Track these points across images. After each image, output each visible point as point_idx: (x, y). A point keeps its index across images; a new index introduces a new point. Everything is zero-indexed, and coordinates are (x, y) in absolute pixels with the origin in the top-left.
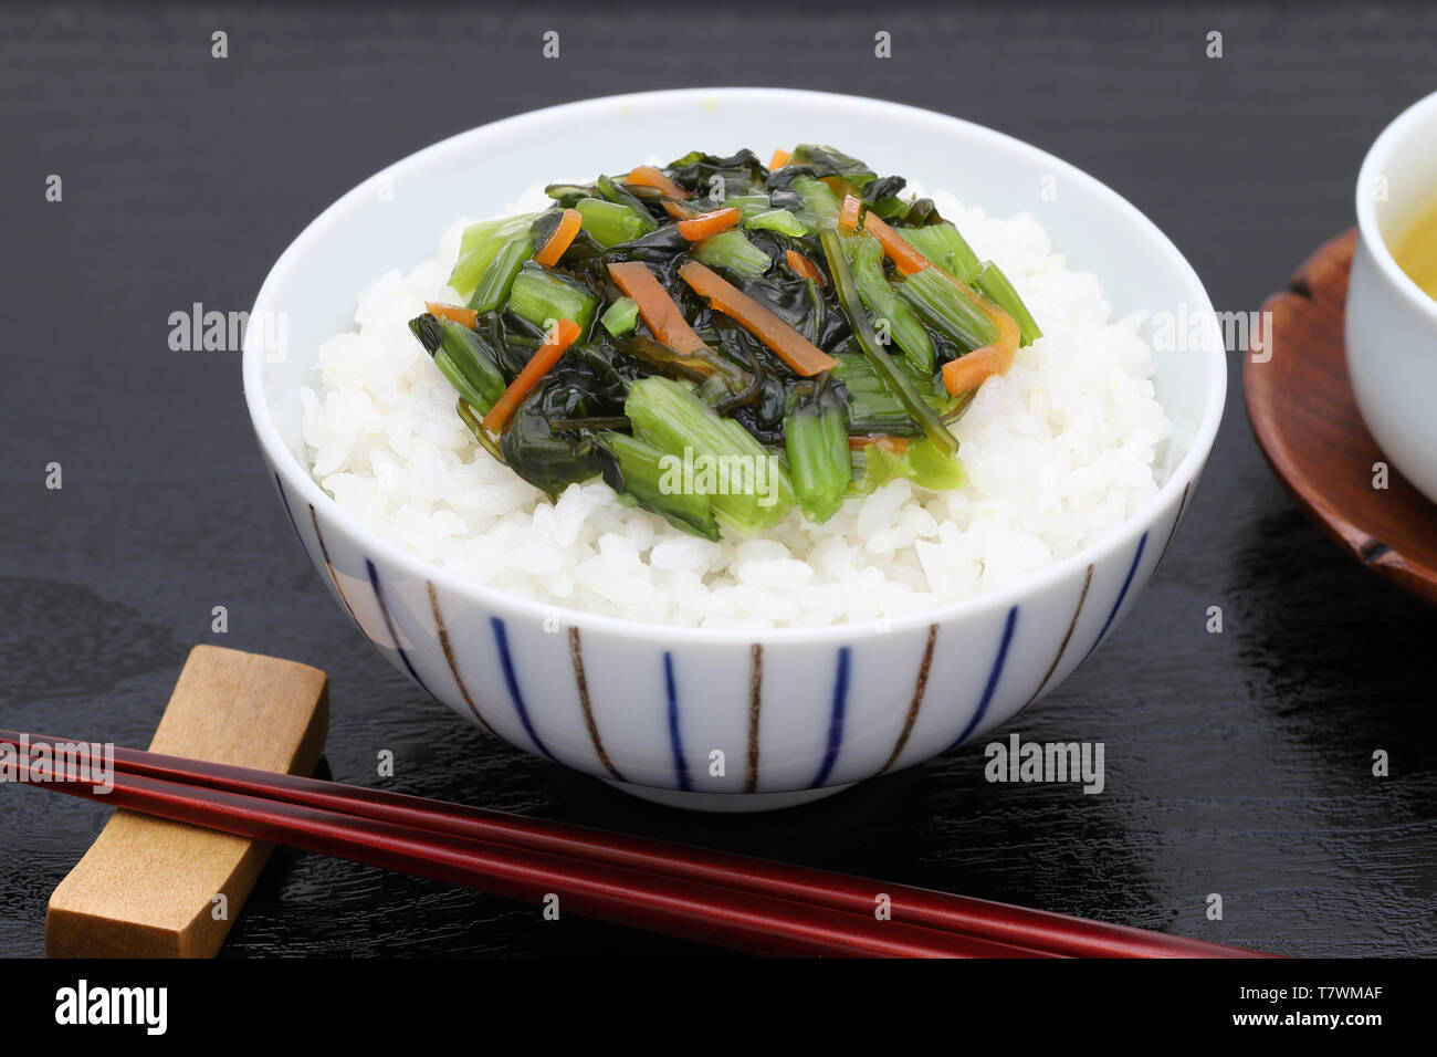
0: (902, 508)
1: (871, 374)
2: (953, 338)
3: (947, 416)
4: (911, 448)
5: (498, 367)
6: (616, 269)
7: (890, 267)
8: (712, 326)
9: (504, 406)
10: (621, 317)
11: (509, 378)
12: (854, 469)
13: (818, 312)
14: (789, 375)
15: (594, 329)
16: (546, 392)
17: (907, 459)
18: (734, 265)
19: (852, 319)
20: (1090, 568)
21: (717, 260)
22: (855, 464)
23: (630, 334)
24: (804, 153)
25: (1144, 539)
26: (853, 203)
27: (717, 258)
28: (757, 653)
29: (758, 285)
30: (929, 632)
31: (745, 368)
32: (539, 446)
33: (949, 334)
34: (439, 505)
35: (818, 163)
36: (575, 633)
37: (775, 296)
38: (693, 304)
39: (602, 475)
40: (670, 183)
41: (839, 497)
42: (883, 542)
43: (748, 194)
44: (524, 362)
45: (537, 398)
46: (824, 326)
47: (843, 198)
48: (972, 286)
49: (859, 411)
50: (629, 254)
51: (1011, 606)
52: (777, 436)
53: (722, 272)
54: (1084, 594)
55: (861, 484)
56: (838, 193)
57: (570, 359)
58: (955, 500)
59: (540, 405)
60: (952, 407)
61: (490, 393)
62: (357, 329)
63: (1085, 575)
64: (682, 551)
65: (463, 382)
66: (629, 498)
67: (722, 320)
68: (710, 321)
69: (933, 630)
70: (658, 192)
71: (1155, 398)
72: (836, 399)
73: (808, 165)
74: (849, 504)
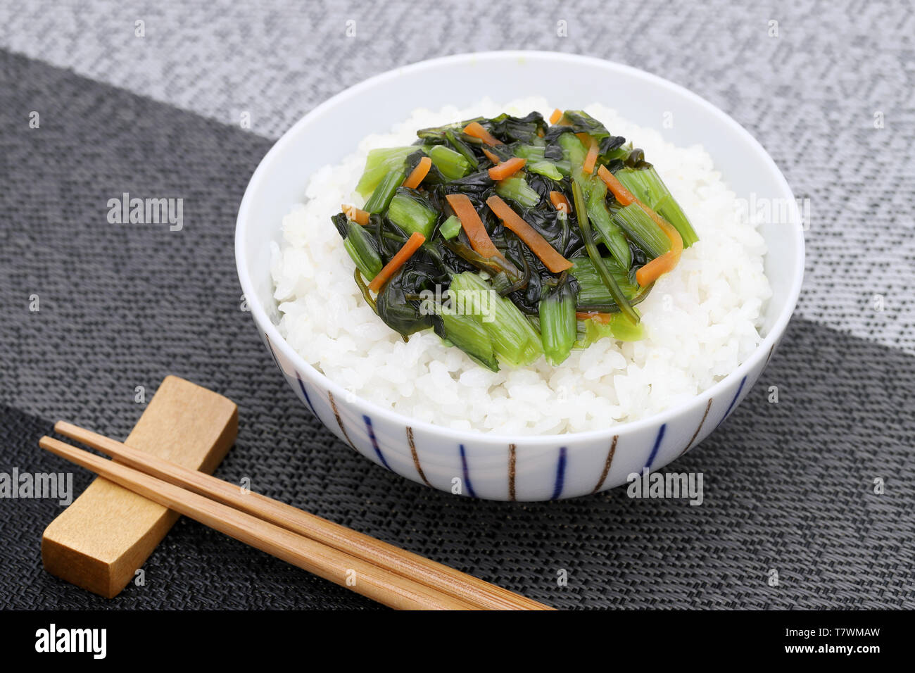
0: (606, 352)
1: (593, 272)
2: (643, 248)
3: (635, 300)
4: (613, 319)
5: (379, 253)
6: (450, 198)
7: (611, 199)
8: (504, 236)
9: (381, 277)
10: (451, 229)
11: (385, 260)
12: (578, 332)
13: (565, 233)
14: (546, 272)
15: (434, 234)
16: (405, 272)
17: (609, 328)
18: (518, 199)
19: (585, 238)
20: (710, 400)
21: (509, 195)
22: (579, 330)
23: (456, 239)
24: (570, 117)
25: (744, 379)
26: (594, 153)
27: (509, 194)
28: (513, 449)
29: (531, 214)
30: (612, 440)
31: (519, 268)
32: (398, 310)
33: (641, 246)
34: (342, 332)
35: (577, 125)
36: (409, 430)
37: (540, 222)
38: (493, 221)
39: (433, 328)
40: (488, 135)
41: (568, 349)
42: (593, 373)
43: (533, 145)
44: (395, 252)
45: (400, 276)
46: (568, 241)
47: (588, 149)
48: (658, 213)
49: (584, 297)
50: (459, 189)
51: (662, 424)
52: (535, 310)
53: (511, 204)
54: (707, 412)
55: (582, 343)
56: (586, 146)
57: (420, 253)
58: (637, 347)
59: (400, 282)
60: (639, 293)
61: (374, 268)
62: (306, 201)
63: (706, 407)
64: (477, 375)
65: (358, 259)
66: (448, 342)
67: (508, 233)
68: (502, 233)
69: (615, 439)
70: (481, 141)
71: (764, 273)
72: (570, 289)
73: (571, 126)
74: (574, 353)
